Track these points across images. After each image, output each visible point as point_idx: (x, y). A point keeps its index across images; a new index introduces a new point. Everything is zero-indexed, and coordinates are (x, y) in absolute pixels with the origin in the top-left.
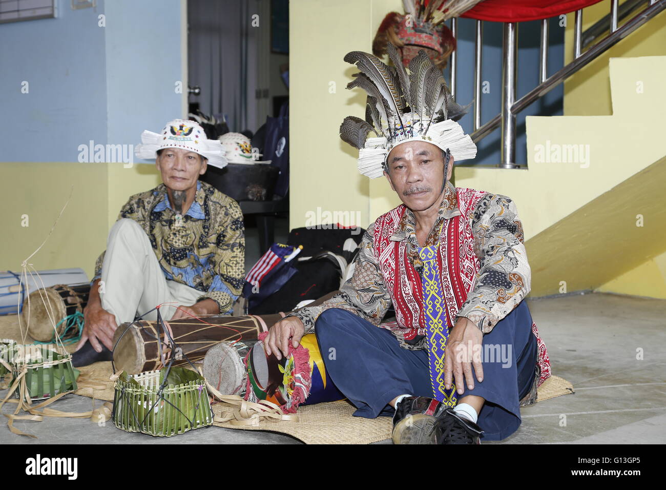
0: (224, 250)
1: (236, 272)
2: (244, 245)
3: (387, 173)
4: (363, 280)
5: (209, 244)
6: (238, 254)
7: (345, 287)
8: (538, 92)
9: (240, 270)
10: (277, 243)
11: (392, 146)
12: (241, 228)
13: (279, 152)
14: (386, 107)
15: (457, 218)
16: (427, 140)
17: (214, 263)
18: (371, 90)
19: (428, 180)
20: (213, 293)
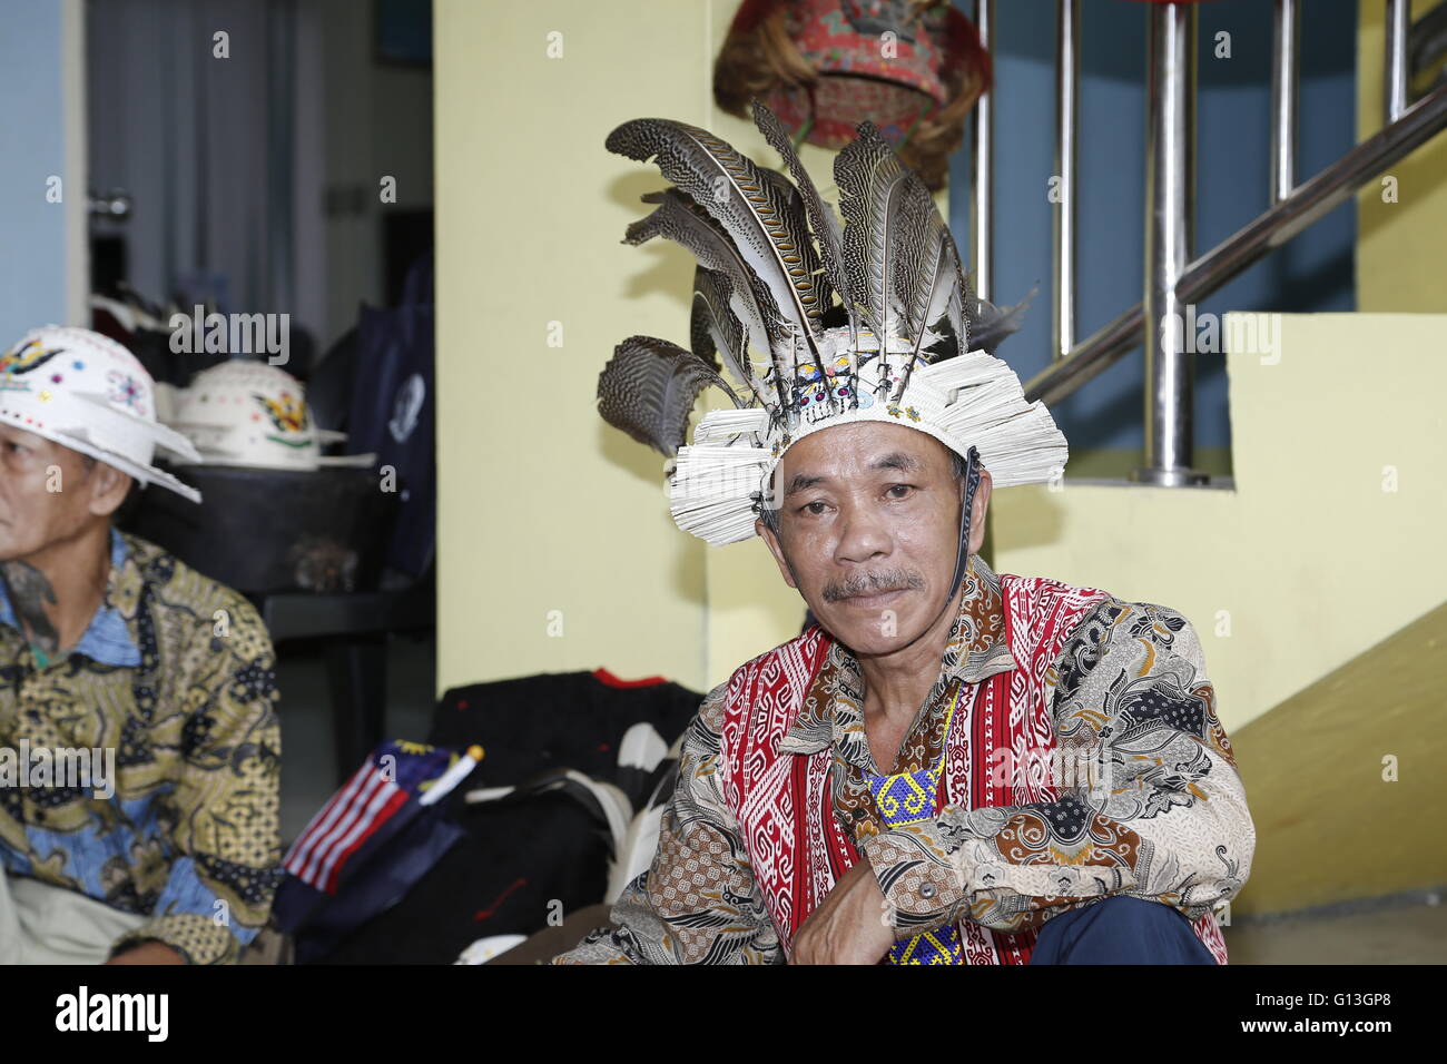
0: (208, 768)
1: (248, 845)
2: (277, 750)
3: (769, 527)
4: (684, 886)
5: (157, 752)
6: (258, 781)
7: (626, 907)
8: (1269, 231)
9: (263, 839)
10: (394, 739)
11: (787, 439)
12: (266, 693)
13: (401, 427)
14: (766, 307)
15: (1003, 679)
16: (905, 420)
17: (173, 816)
18: (709, 248)
19: (908, 551)
20: (168, 921)
